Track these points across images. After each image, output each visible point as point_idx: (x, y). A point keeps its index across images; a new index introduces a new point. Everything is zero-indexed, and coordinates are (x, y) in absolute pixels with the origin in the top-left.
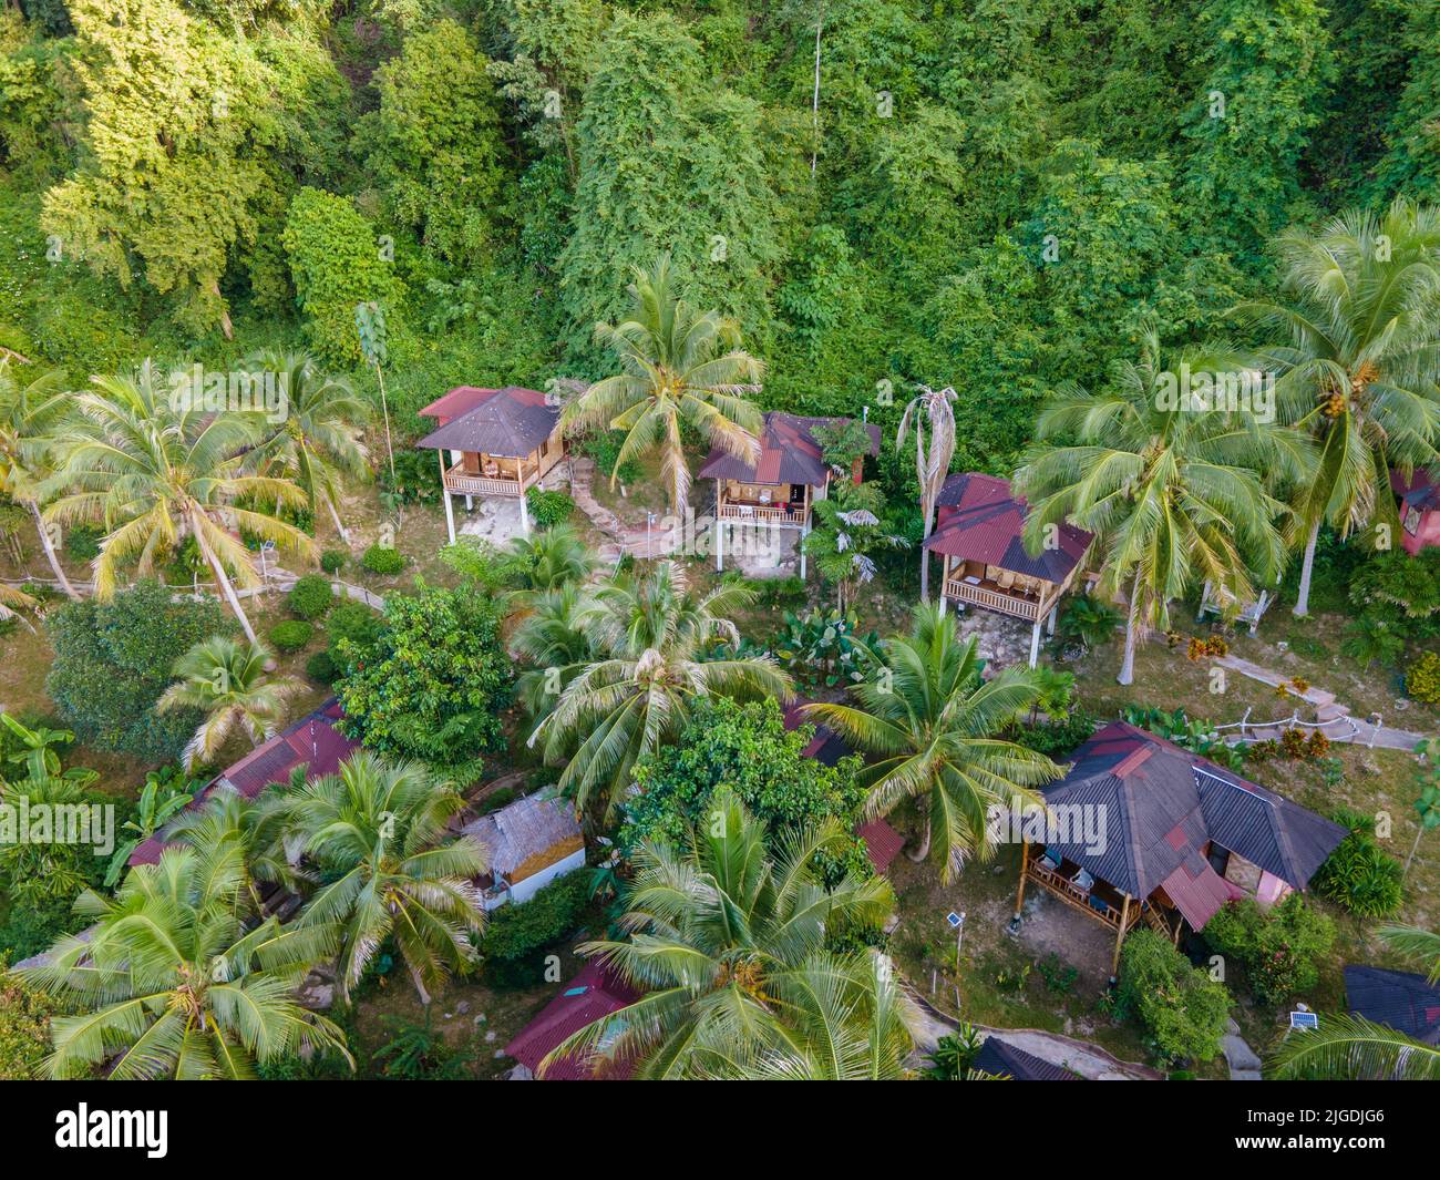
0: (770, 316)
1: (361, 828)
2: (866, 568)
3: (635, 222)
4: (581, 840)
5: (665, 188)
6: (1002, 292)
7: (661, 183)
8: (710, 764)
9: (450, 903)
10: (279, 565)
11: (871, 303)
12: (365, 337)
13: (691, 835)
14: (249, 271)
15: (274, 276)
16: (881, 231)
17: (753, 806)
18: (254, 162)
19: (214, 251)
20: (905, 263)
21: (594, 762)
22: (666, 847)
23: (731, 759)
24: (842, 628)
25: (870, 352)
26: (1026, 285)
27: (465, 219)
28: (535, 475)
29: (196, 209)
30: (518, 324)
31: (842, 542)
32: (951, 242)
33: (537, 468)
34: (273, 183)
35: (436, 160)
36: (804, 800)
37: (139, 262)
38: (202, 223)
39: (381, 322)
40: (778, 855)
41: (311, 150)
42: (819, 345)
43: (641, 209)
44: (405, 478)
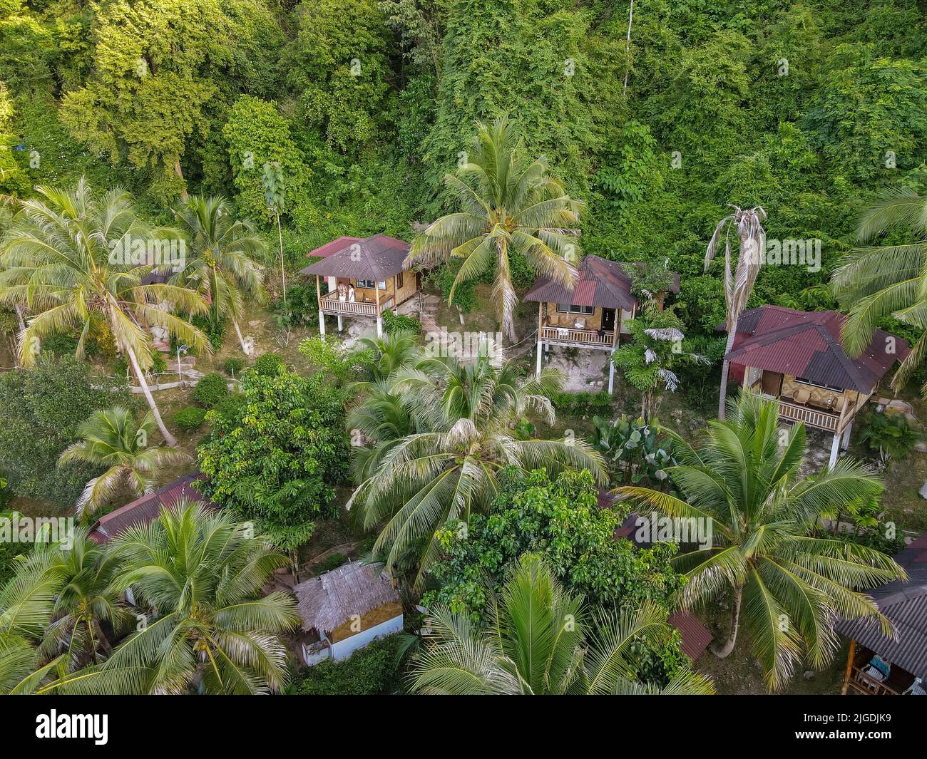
0: (588, 188)
1: (173, 573)
2: (671, 380)
3: (483, 109)
4: (399, 607)
5: (508, 82)
6: (786, 167)
7: (504, 78)
8: (518, 532)
9: (254, 657)
10: (195, 368)
11: (670, 184)
12: (269, 189)
13: (495, 610)
14: (202, 159)
15: (219, 162)
16: (679, 127)
17: (565, 580)
18: (210, 80)
19: (175, 139)
20: (699, 151)
21: (405, 527)
22: (464, 618)
23: (541, 527)
24: (647, 432)
25: (670, 219)
26: (808, 161)
27: (357, 119)
28: (391, 303)
29: (166, 109)
30: (391, 198)
31: (649, 356)
32: (739, 135)
33: (393, 297)
34: (224, 98)
35: (337, 73)
36: (621, 579)
37: (124, 145)
38: (168, 118)
39: (281, 178)
40: (593, 642)
41: (253, 74)
42: (627, 213)
43: (488, 97)
44: (294, 305)
